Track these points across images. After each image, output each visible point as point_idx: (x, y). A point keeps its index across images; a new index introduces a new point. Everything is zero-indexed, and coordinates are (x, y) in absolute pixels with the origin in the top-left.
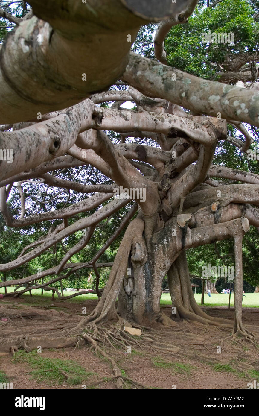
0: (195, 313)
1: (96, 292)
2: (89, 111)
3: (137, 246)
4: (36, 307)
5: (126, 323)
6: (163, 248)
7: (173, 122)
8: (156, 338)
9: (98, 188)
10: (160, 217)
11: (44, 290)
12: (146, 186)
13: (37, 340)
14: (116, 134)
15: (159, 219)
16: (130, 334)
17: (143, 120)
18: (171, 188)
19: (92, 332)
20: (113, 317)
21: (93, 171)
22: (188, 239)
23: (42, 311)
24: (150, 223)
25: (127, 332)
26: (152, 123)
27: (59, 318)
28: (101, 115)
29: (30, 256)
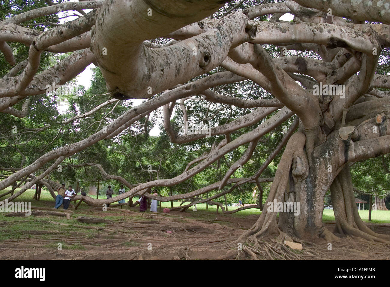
0: (360, 229)
1: (259, 207)
2: (241, 24)
3: (298, 160)
4: (200, 221)
5: (287, 238)
6: (325, 162)
7: (332, 32)
8: (317, 253)
9: (259, 103)
10: (322, 130)
11: (208, 205)
12: (306, 99)
13: (198, 251)
14: (276, 48)
15: (321, 132)
16: (291, 249)
17: (300, 32)
18: (333, 101)
19: (252, 245)
20: (274, 231)
21: (254, 86)
22: (351, 152)
23: (205, 225)
24: (311, 137)
25: (287, 246)
26: (310, 33)
27: (222, 232)
28: (255, 28)
29: (194, 172)
